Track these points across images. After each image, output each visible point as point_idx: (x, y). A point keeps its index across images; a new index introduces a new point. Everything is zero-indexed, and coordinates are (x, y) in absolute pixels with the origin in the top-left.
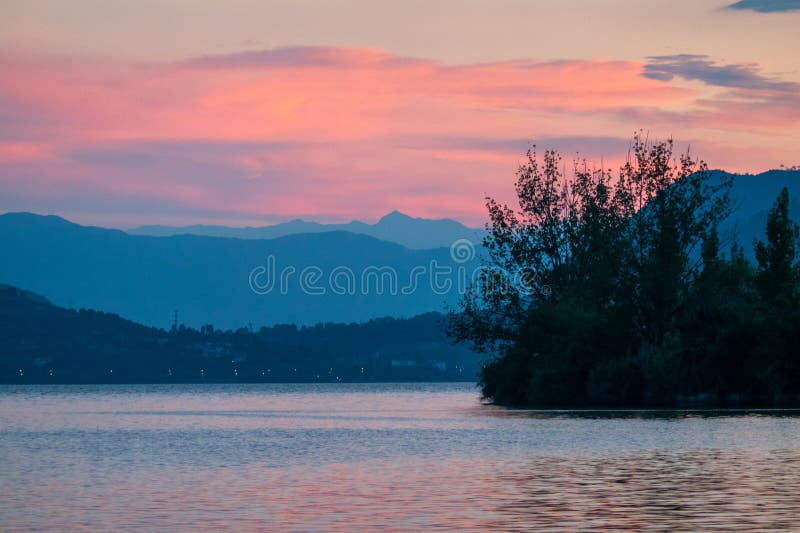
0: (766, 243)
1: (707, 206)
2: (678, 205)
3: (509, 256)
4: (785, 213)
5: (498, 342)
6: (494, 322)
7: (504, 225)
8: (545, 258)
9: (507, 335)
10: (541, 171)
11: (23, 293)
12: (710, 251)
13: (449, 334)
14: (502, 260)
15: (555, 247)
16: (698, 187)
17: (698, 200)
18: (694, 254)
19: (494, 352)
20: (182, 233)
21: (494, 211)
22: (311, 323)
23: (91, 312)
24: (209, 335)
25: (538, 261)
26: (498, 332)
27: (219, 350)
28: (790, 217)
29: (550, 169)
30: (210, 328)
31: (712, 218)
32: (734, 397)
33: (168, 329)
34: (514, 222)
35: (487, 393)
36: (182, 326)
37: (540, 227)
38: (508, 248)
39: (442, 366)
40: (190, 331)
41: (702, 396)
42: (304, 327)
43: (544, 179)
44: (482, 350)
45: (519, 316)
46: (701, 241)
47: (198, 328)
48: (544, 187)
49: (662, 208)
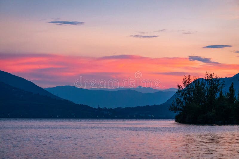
0: (229, 93)
1: (220, 86)
2: (215, 86)
3: (181, 95)
4: (233, 87)
5: (179, 111)
6: (178, 107)
7: (180, 89)
8: (188, 95)
9: (181, 110)
10: (187, 79)
11: (69, 101)
12: (221, 94)
13: (170, 110)
14: (179, 96)
15: (190, 93)
16: (218, 82)
17: (219, 84)
18: (218, 95)
19: (178, 113)
20: (99, 90)
21: (178, 86)
22: (124, 107)
23: (82, 105)
24: (105, 109)
25: (187, 96)
26: (179, 109)
27: (107, 112)
28: (234, 88)
29: (189, 78)
30: (105, 108)
31: (221, 88)
32: (226, 122)
33: (97, 108)
34: (182, 88)
35: (176, 121)
36: (100, 108)
37: (187, 90)
38: (181, 93)
39: (150, 116)
40: (101, 108)
41: (220, 122)
42: (123, 108)
43: (188, 80)
44: (176, 113)
45: (183, 106)
46: (219, 92)
47: (103, 108)
48: (188, 82)
49: (212, 86)
